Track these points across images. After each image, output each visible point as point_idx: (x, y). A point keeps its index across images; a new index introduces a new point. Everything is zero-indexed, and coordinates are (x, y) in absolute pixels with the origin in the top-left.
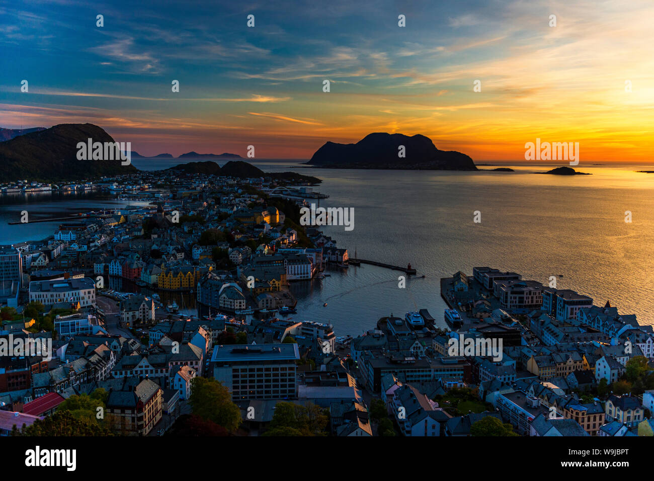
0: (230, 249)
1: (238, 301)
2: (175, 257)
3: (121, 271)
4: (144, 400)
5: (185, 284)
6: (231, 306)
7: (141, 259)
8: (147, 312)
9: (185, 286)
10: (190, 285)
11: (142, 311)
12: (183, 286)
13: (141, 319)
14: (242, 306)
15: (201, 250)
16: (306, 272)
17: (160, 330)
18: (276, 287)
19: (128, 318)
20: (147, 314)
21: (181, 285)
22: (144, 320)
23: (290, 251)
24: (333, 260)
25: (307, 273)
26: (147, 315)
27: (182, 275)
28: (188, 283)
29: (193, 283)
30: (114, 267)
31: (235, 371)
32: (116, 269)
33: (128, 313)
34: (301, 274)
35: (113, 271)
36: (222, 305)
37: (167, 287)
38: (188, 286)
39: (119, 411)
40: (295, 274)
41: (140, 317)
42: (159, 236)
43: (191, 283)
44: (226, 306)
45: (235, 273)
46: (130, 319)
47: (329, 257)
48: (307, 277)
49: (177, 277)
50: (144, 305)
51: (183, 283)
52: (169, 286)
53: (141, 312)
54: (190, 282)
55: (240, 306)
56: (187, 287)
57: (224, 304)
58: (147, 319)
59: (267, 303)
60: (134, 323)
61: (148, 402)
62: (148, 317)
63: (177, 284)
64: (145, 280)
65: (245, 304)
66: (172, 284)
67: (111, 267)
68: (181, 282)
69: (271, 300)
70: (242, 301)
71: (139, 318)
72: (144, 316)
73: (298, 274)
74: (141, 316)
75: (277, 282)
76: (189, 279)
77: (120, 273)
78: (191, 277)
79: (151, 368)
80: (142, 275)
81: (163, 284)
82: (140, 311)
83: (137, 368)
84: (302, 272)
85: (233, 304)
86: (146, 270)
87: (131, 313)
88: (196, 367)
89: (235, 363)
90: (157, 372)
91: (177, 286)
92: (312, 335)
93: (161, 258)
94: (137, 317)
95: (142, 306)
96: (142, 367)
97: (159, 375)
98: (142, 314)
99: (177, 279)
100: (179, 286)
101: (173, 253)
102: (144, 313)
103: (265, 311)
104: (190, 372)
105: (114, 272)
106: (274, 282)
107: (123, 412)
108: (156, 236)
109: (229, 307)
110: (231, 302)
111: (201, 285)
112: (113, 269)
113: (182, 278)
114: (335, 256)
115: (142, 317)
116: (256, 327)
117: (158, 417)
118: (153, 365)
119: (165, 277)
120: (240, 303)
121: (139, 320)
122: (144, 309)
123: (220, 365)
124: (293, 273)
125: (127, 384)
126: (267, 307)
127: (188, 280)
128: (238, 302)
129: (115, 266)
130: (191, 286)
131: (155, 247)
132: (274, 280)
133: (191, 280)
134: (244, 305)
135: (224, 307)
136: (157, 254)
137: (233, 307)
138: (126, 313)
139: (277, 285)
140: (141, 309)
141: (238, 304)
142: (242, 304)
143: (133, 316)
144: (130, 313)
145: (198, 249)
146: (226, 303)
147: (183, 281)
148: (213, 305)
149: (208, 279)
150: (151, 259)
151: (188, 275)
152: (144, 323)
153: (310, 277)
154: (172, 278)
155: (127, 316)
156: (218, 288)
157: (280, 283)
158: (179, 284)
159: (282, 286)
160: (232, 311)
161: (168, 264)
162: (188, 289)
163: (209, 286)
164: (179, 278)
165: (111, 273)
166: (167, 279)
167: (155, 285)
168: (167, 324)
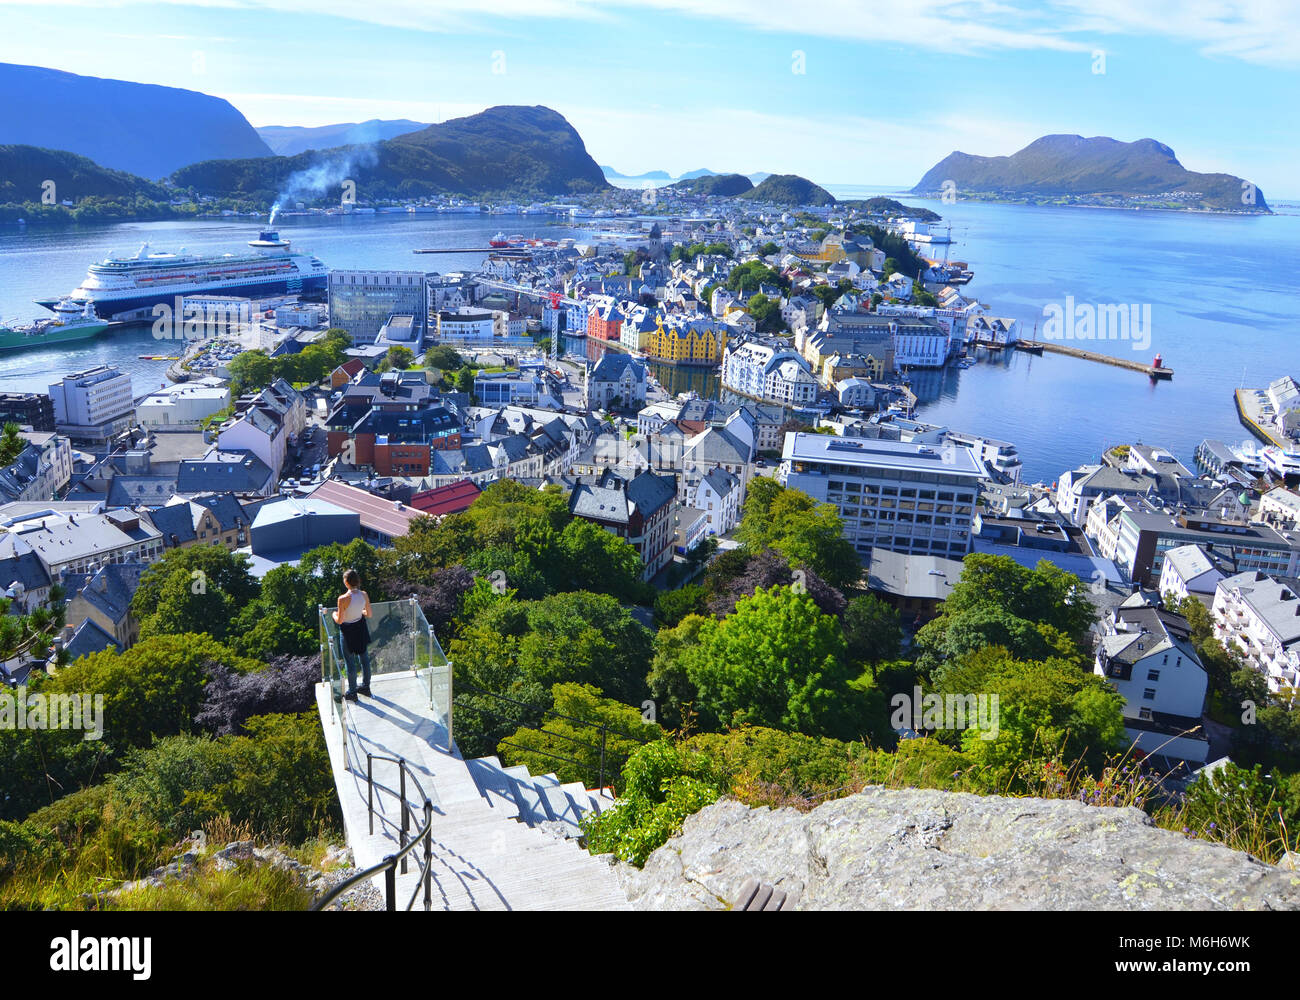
0: (785, 302)
2: (683, 310)
3: (585, 324)
5: (699, 355)
6: (787, 394)
7: (621, 306)
8: (634, 386)
9: (699, 357)
10: (708, 356)
12: (694, 357)
13: (622, 399)
14: (809, 396)
15: (728, 299)
16: (932, 352)
17: (659, 415)
18: (873, 372)
19: (599, 396)
20: (633, 390)
21: (691, 355)
22: (627, 399)
23: (900, 311)
25: (935, 355)
26: (633, 393)
27: (695, 335)
28: (704, 352)
29: (713, 352)
30: (576, 318)
31: (833, 486)
32: (578, 320)
33: (599, 386)
34: (922, 355)
35: (573, 325)
36: (770, 393)
37: (666, 355)
38: (703, 357)
40: (909, 354)
41: (621, 396)
43: (710, 352)
44: (776, 394)
46: (603, 394)
48: (935, 361)
49: (686, 338)
50: (629, 373)
51: (695, 351)
52: (669, 355)
54: (707, 350)
55: (805, 396)
56: (703, 360)
57: (774, 391)
58: (633, 399)
59: (858, 398)
60: (610, 403)
63: (684, 350)
64: (627, 342)
65: (814, 393)
66: (676, 351)
67: (569, 316)
68: (692, 349)
69: (867, 392)
70: (809, 387)
72: (628, 394)
73: (916, 354)
74: (622, 391)
75: (876, 363)
76: (708, 345)
77: (585, 329)
78: (711, 341)
80: (622, 330)
81: (659, 350)
82: (621, 382)
84: (926, 351)
85: (790, 391)
86: (629, 322)
87: (605, 385)
88: (737, 475)
91: (684, 356)
93: (657, 306)
94: (615, 395)
95: (625, 373)
98: (624, 389)
99: (684, 342)
100: (688, 357)
102: (628, 386)
103: (855, 411)
104: (729, 482)
105: (576, 327)
106: (870, 361)
109: (784, 396)
110: (787, 388)
112: (573, 320)
113: (696, 341)
114: (990, 332)
115: (623, 396)
119: (663, 337)
120: (806, 389)
121: (618, 400)
123: (802, 468)
124: (907, 351)
126: (858, 403)
127: (705, 347)
128: (802, 389)
129: (578, 316)
130: (710, 357)
131: (646, 290)
132: (870, 358)
133: (711, 347)
134: (812, 396)
135: (773, 397)
136: (648, 300)
137: (790, 397)
138: (596, 384)
139: (876, 369)
140: (622, 380)
141: (802, 392)
142: (809, 392)
143: (609, 393)
144: (602, 385)
145: (723, 296)
146: (776, 388)
147: (695, 345)
148: (753, 392)
149: (744, 342)
150: (639, 308)
151: (705, 335)
152: (627, 405)
153: (940, 361)
154: (676, 339)
155: (598, 389)
156: (765, 360)
157: (882, 364)
158: (689, 351)
159: (885, 372)
160: (789, 404)
161: (668, 317)
162: (704, 363)
163: (747, 354)
164: (689, 340)
165: (569, 329)
166: (666, 341)
167: (645, 350)
168: (673, 405)
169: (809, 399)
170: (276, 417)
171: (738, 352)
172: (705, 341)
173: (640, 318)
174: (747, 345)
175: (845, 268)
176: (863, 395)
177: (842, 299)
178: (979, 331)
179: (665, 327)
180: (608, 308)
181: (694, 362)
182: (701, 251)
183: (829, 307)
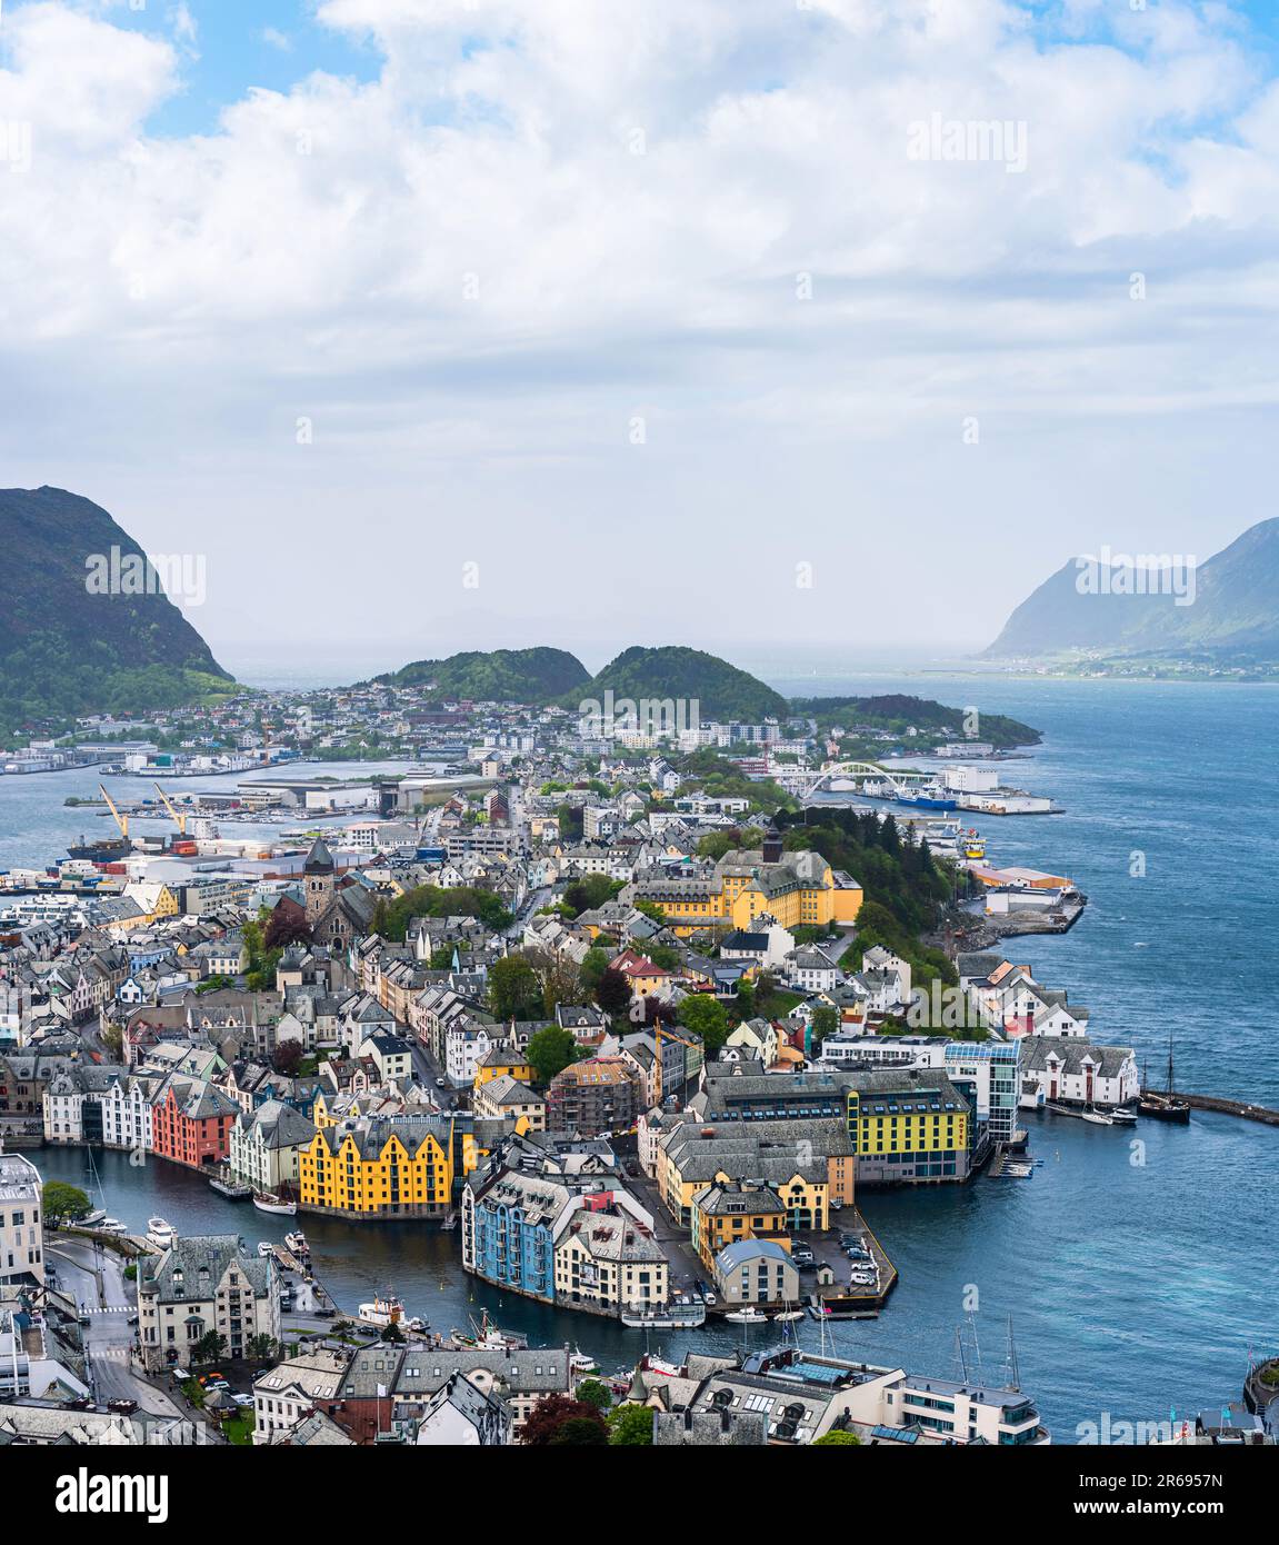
1: (637, 1270)
2: (375, 1076)
3: (150, 1126)
5: (413, 1193)
6: (604, 1288)
7: (232, 1077)
8: (248, 1306)
9: (413, 1199)
10: (431, 1195)
11: (226, 1301)
12: (403, 1200)
13: (223, 1337)
14: (653, 1291)
15: (481, 1047)
16: (941, 1146)
17: (298, 1387)
18: (806, 1213)
19: (171, 1334)
20: (248, 1314)
21: (395, 1196)
22: (237, 1339)
23: (875, 1053)
24: (1071, 1094)
25: (949, 1153)
26: (249, 1321)
27: (400, 1149)
28: (424, 1187)
29: (446, 1187)
30: (123, 1111)
32: (128, 1117)
33: (170, 1311)
35: (119, 1130)
36: (569, 1288)
37: (337, 1200)
38: (424, 1199)
40: (892, 1156)
41: (221, 1330)
42: (309, 980)
43: (438, 1187)
44: (583, 1291)
45: (627, 1146)
46: (181, 1334)
47: (1054, 1083)
48: (951, 1170)
49: (378, 1159)
50: (233, 1278)
51: (402, 1187)
52: (345, 1198)
53: (222, 1308)
54: (430, 1180)
55: (645, 1292)
56: (420, 1205)
57: (576, 1283)
58: (250, 1336)
59: (763, 1283)
60: (196, 1351)
62: (250, 1328)
63: (378, 1188)
64: (246, 1171)
65: (664, 1282)
66: (357, 1188)
67: (108, 1110)
68: (395, 1183)
69: (780, 1270)
70: (652, 1269)
71: (214, 1333)
72: (236, 1324)
73: (907, 1156)
74: (223, 1322)
75: (809, 1192)
76: (430, 1170)
77: (148, 1139)
78: (437, 1162)
80: (233, 1145)
81: (321, 1189)
82: (220, 1302)
84: (929, 1149)
85: (611, 1281)
86: (247, 1125)
87: (182, 1312)
91: (378, 1200)
92: (951, 1427)
93: (316, 1074)
94: (208, 1327)
95: (226, 1280)
98: (226, 1314)
99: (376, 1167)
100: (388, 1201)
101: (364, 1053)
102: (235, 1308)
105: (124, 1134)
106: (797, 1189)
108: (295, 979)
109: (597, 1294)
110: (605, 1274)
111: (477, 1198)
112: (118, 1115)
113: (401, 1163)
114: (1082, 1079)
115: (226, 1330)
116: (704, 1384)
119: (327, 1157)
120: (644, 1277)
121: (214, 1341)
122: (235, 1296)
124: (885, 1149)
126: (763, 1296)
127: (423, 1174)
128: (636, 1277)
129: (128, 1106)
130: (438, 1199)
131: (290, 1029)
132: (797, 1180)
133: (438, 1174)
134: (659, 1289)
135: (576, 1296)
136: (290, 1060)
137: (612, 1296)
138: (163, 1309)
139: (811, 1206)
140: (221, 1295)
141: (637, 1285)
142: (653, 1283)
143: (194, 1325)
144: (176, 1308)
145: (471, 1037)
146: (581, 1275)
147: (402, 1175)
148: (531, 1286)
149: (506, 1169)
150: (273, 1079)
151: (423, 1149)
152: (237, 1355)
154: (356, 1162)
155: (167, 1321)
156: (551, 1213)
157: (824, 1194)
158: (388, 1188)
159: (832, 1210)
160: (612, 1311)
161: (341, 1100)
162: (425, 1212)
163: (512, 1200)
164: (388, 1163)
165: (109, 1134)
166: (335, 1169)
167: (287, 1191)
168: (326, 1360)
169: (654, 1298)
171: (493, 1193)
172: (423, 1163)
173: (270, 1111)
174: (512, 1179)
175: (758, 942)
176: (772, 1276)
177: (743, 1034)
178: (1058, 1076)
179: (330, 1134)
180: (199, 1087)
181: (401, 1214)
182: (428, 904)
183: (712, 1054)
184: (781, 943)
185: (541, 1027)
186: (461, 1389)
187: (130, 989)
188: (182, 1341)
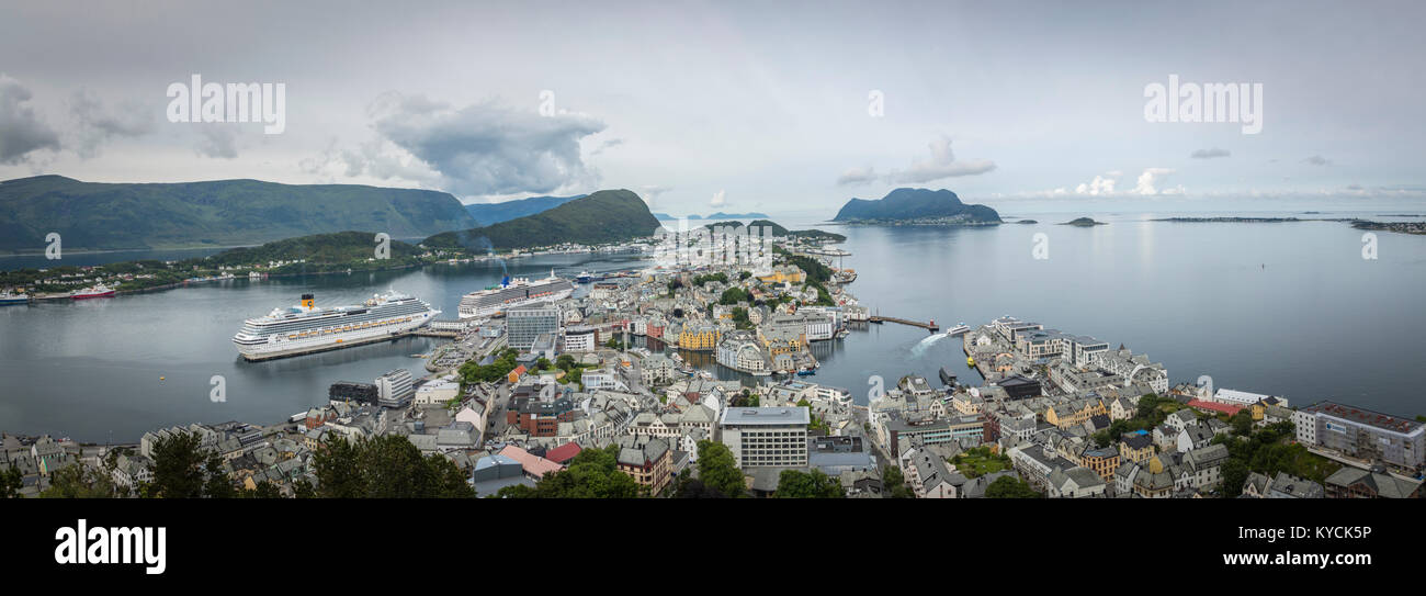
0: (750, 309)
1: (756, 362)
2: (697, 317)
3: (646, 329)
4: (652, 460)
5: (706, 345)
7: (665, 318)
8: (667, 371)
10: (709, 345)
11: (661, 370)
12: (703, 346)
15: (721, 310)
16: (826, 331)
17: (677, 389)
21: (701, 345)
22: (664, 378)
23: (810, 310)
24: (855, 318)
25: (828, 332)
26: (667, 374)
27: (702, 335)
28: (708, 343)
29: (713, 343)
30: (640, 325)
31: (744, 434)
33: (649, 371)
34: (821, 333)
36: (740, 367)
37: (688, 346)
39: (628, 468)
40: (815, 334)
41: (660, 376)
42: (682, 296)
43: (711, 343)
44: (744, 367)
45: (754, 333)
46: (650, 375)
47: (851, 316)
48: (828, 336)
49: (697, 337)
50: (663, 363)
51: (703, 343)
52: (690, 346)
54: (709, 341)
56: (707, 347)
57: (742, 365)
58: (667, 377)
59: (786, 365)
60: (655, 381)
61: (656, 462)
63: (697, 343)
64: (667, 339)
65: (762, 365)
66: (692, 343)
67: (637, 325)
68: (701, 342)
69: (789, 361)
70: (759, 362)
72: (664, 375)
73: (818, 334)
74: (661, 374)
76: (709, 339)
77: (645, 332)
78: (711, 337)
79: (664, 427)
80: (665, 333)
81: (684, 343)
83: (651, 427)
84: (823, 331)
85: (750, 365)
86: (668, 329)
87: (651, 371)
88: (707, 429)
89: (743, 426)
90: (670, 432)
91: (697, 346)
92: (829, 397)
93: (683, 317)
94: (657, 375)
96: (655, 426)
97: (672, 435)
99: (697, 339)
100: (699, 346)
101: (694, 312)
102: (664, 371)
103: (783, 372)
104: (701, 434)
105: (640, 330)
106: (793, 342)
107: (632, 469)
108: (679, 295)
109: (746, 368)
110: (749, 362)
111: (720, 345)
113: (702, 337)
114: (857, 315)
117: (667, 479)
118: (667, 425)
119: (686, 336)
120: (758, 364)
121: (658, 379)
123: (728, 427)
124: (813, 332)
125: (638, 442)
126: (786, 368)
127: (707, 340)
128: (756, 364)
130: (711, 346)
131: (678, 306)
132: (793, 340)
133: (711, 340)
134: (761, 367)
135: (742, 368)
136: (679, 313)
137: (750, 368)
138: (647, 370)
140: (660, 368)
141: (756, 366)
142: (760, 365)
143: (654, 374)
145: (719, 308)
146: (744, 363)
147: (703, 340)
148: (732, 366)
149: (726, 339)
150: (674, 318)
151: (708, 335)
152: (664, 381)
153: (830, 336)
154: (692, 337)
155: (648, 373)
156: (737, 348)
157: (800, 343)
158: (699, 343)
159: (801, 346)
160: (750, 372)
161: (689, 323)
162: (708, 349)
163: (728, 346)
164: (699, 338)
165: (637, 331)
166: (688, 338)
167: (677, 343)
168: (684, 383)
169: (760, 369)
170: (483, 403)
171: (723, 344)
172: (708, 337)
173: (673, 326)
174: (728, 341)
175: (783, 286)
177: (780, 307)
179: (686, 331)
180: (657, 321)
181: (702, 349)
182: (709, 278)
183: (773, 311)
184: (788, 285)
185: (735, 306)
186: (715, 390)
187: (642, 298)
188: (651, 378)
